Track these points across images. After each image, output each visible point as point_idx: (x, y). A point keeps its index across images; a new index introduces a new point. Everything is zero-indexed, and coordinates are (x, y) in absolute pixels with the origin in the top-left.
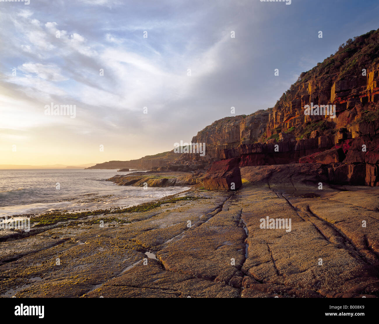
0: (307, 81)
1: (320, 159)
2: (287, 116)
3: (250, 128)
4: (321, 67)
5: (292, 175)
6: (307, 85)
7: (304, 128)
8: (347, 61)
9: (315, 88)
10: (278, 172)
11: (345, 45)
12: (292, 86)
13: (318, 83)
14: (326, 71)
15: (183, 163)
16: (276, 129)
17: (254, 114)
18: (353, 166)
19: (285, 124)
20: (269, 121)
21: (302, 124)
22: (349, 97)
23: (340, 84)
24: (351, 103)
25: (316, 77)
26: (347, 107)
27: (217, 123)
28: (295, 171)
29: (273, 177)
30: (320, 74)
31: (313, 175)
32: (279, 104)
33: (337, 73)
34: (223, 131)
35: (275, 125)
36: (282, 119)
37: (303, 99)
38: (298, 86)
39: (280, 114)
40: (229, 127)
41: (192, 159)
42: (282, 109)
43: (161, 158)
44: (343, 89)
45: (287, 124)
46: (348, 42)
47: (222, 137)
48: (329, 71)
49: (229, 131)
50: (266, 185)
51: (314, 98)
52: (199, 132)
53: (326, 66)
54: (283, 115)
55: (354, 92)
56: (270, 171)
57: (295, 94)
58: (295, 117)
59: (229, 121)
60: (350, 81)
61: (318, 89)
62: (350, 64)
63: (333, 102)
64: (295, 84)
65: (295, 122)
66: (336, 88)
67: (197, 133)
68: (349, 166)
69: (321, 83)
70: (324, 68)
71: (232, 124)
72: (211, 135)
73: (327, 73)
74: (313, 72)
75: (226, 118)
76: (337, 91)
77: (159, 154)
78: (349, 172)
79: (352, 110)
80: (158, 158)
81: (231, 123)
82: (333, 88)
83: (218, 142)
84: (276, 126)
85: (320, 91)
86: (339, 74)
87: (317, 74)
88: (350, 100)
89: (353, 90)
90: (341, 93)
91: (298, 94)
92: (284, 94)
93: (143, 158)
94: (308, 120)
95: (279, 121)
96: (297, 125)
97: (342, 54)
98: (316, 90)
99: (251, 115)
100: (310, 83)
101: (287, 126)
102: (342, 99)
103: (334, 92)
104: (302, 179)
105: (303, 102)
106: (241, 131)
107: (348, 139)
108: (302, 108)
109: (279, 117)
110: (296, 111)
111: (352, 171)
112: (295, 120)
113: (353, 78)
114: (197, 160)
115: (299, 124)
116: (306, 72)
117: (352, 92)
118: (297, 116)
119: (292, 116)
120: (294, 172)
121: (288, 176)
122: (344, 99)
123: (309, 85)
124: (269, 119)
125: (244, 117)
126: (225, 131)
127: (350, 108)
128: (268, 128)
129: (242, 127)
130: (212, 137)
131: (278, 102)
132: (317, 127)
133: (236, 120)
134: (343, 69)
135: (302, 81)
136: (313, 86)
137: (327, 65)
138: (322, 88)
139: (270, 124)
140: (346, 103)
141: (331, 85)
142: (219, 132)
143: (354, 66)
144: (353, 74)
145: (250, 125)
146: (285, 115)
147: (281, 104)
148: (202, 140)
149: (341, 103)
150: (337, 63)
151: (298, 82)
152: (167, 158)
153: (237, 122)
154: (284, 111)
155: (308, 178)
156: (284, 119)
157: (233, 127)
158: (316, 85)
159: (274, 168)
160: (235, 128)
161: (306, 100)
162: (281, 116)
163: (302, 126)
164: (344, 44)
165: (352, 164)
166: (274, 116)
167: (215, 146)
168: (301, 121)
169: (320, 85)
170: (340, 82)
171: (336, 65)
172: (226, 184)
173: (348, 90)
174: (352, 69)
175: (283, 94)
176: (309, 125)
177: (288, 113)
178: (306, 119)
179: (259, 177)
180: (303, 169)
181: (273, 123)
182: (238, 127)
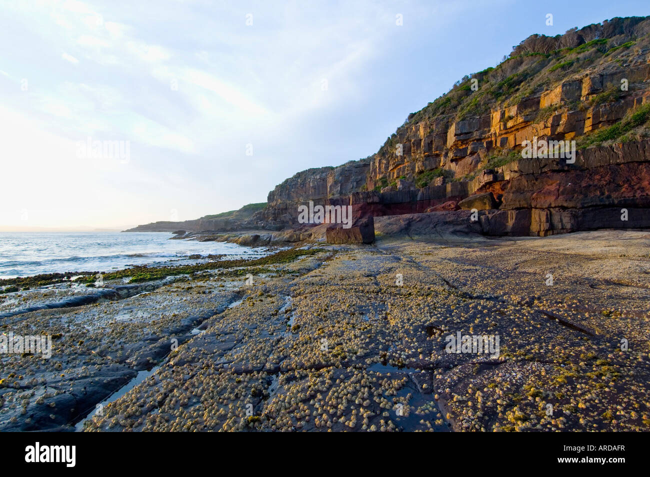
0: (418, 123)
1: (466, 205)
2: (394, 164)
3: (340, 182)
4: (434, 107)
5: (436, 224)
6: (418, 128)
7: (416, 177)
8: (465, 100)
9: (429, 130)
10: (418, 222)
11: (461, 82)
12: (399, 129)
13: (432, 125)
14: (441, 111)
15: (257, 223)
16: (380, 179)
17: (344, 165)
18: (514, 213)
19: (392, 174)
20: (371, 171)
21: (413, 173)
22: (470, 141)
23: (460, 125)
24: (474, 148)
25: (429, 118)
26: (468, 153)
27: (299, 175)
28: (438, 219)
29: (413, 228)
30: (433, 115)
31: (462, 225)
32: (383, 150)
33: (454, 113)
34: (307, 185)
35: (378, 175)
36: (387, 168)
37: (413, 144)
38: (407, 128)
39: (384, 161)
40: (315, 180)
41: (269, 218)
42: (387, 156)
43: (227, 217)
44: (464, 131)
45: (394, 173)
46: (463, 79)
47: (305, 193)
48: (444, 111)
49: (314, 185)
50: (407, 237)
51: (428, 143)
52: (277, 186)
53: (440, 106)
54: (388, 163)
55: (476, 136)
56: (407, 220)
57: (404, 138)
58: (404, 165)
59: (314, 173)
60: (472, 122)
61: (432, 131)
62: (471, 103)
63: (450, 147)
64: (402, 126)
65: (404, 171)
66: (455, 130)
67: (275, 187)
68: (509, 212)
69: (436, 125)
70: (439, 108)
71: (318, 177)
72: (293, 190)
73: (443, 113)
74: (424, 113)
75: (310, 170)
76: (457, 133)
77: (223, 213)
78: (509, 220)
79: (474, 156)
80: (222, 218)
81: (316, 175)
82: (452, 131)
83: (301, 198)
84: (379, 177)
85: (434, 134)
86: (456, 115)
87: (431, 115)
88: (472, 144)
89: (475, 133)
90: (462, 136)
91: (408, 137)
92: (389, 138)
93: (202, 218)
94: (420, 168)
95: (383, 170)
96: (407, 174)
97: (459, 92)
98: (430, 133)
99: (340, 166)
100: (421, 125)
101: (393, 176)
102: (462, 143)
103: (453, 135)
104: (451, 230)
105: (414, 147)
106: (329, 185)
107: (500, 181)
108: (412, 154)
109: (384, 166)
110: (405, 158)
111: (514, 218)
112: (404, 168)
113: (474, 119)
114: (275, 220)
115: (409, 173)
116: (415, 114)
117: (475, 135)
118: (406, 164)
119: (400, 164)
120: (438, 221)
121: (431, 226)
122: (464, 144)
123: (420, 128)
124: (371, 168)
125: (332, 168)
126: (309, 185)
127: (472, 154)
128: (369, 179)
129: (330, 181)
130: (293, 192)
131: (382, 148)
132: (433, 176)
133: (323, 172)
134: (462, 109)
135: (412, 123)
136: (425, 128)
137: (442, 104)
138: (437, 130)
139: (372, 173)
140: (467, 148)
141: (447, 127)
142: (302, 186)
143: (476, 105)
144: (475, 114)
145: (340, 178)
146: (391, 163)
147: (386, 151)
148: (281, 195)
149: (461, 148)
150: (454, 102)
151: (406, 124)
152: (234, 218)
153: (324, 174)
154: (390, 159)
155: (458, 228)
156: (390, 168)
157: (319, 180)
158: (430, 128)
159: (411, 217)
160: (322, 182)
161: (417, 146)
162: (385, 164)
163: (414, 175)
164: (458, 82)
165: (512, 209)
166: (377, 165)
167: (297, 202)
168: (411, 170)
169: (434, 128)
170: (460, 123)
171: (452, 104)
172: (359, 235)
173: (470, 133)
174: (473, 109)
175: (387, 138)
176: (422, 174)
177: (395, 160)
178: (418, 168)
179: (395, 228)
180: (449, 217)
181: (375, 173)
182: (324, 180)
